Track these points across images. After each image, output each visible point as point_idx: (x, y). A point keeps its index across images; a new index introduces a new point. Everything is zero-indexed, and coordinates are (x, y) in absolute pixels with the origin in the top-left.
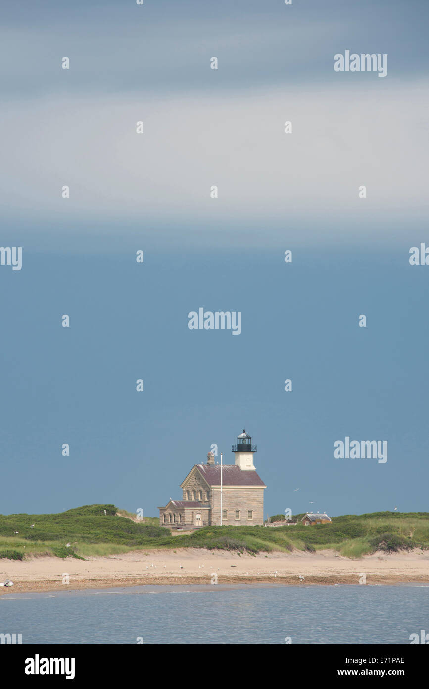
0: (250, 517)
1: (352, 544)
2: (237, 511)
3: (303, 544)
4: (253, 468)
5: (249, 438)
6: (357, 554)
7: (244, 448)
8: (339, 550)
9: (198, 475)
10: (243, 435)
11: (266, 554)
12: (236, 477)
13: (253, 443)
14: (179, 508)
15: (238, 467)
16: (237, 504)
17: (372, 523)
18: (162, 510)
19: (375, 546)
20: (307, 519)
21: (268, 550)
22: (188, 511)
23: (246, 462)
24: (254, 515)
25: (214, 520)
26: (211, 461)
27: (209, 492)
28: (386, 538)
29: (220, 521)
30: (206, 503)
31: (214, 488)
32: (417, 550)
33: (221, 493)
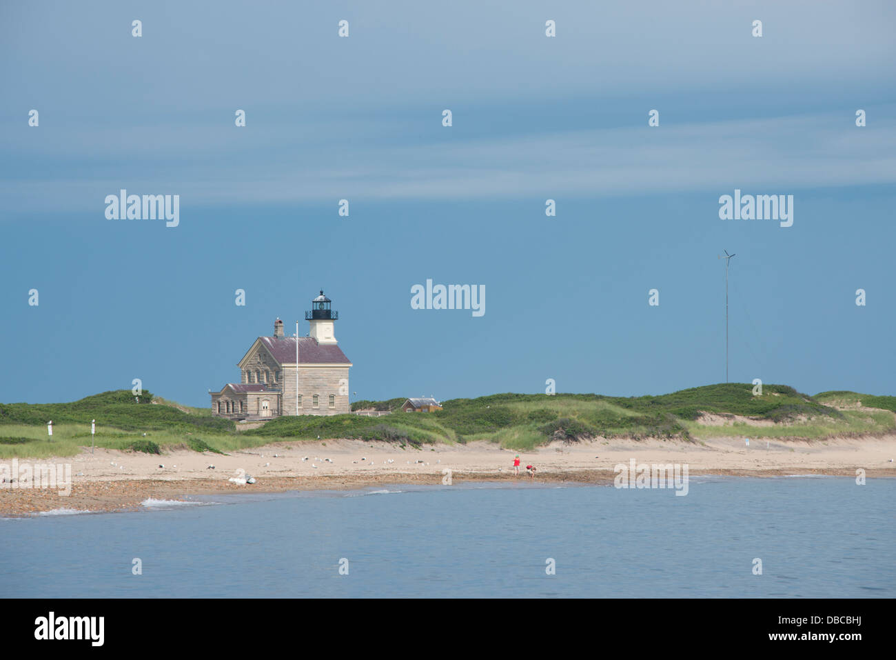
0: (332, 403)
1: (514, 433)
2: (316, 397)
3: (452, 433)
4: (333, 341)
5: (328, 301)
6: (527, 446)
7: (321, 314)
8: (495, 441)
9: (263, 351)
10: (320, 298)
11: (428, 446)
12: (314, 353)
13: (333, 308)
14: (239, 395)
15: (314, 340)
16: (315, 387)
17: (522, 407)
18: (215, 396)
19: (549, 435)
20: (410, 405)
22: (251, 397)
23: (325, 333)
24: (337, 401)
25: (285, 408)
26: (280, 332)
27: (278, 372)
28: (563, 424)
29: (294, 409)
30: (275, 386)
31: (286, 367)
32: (600, 439)
33: (296, 373)
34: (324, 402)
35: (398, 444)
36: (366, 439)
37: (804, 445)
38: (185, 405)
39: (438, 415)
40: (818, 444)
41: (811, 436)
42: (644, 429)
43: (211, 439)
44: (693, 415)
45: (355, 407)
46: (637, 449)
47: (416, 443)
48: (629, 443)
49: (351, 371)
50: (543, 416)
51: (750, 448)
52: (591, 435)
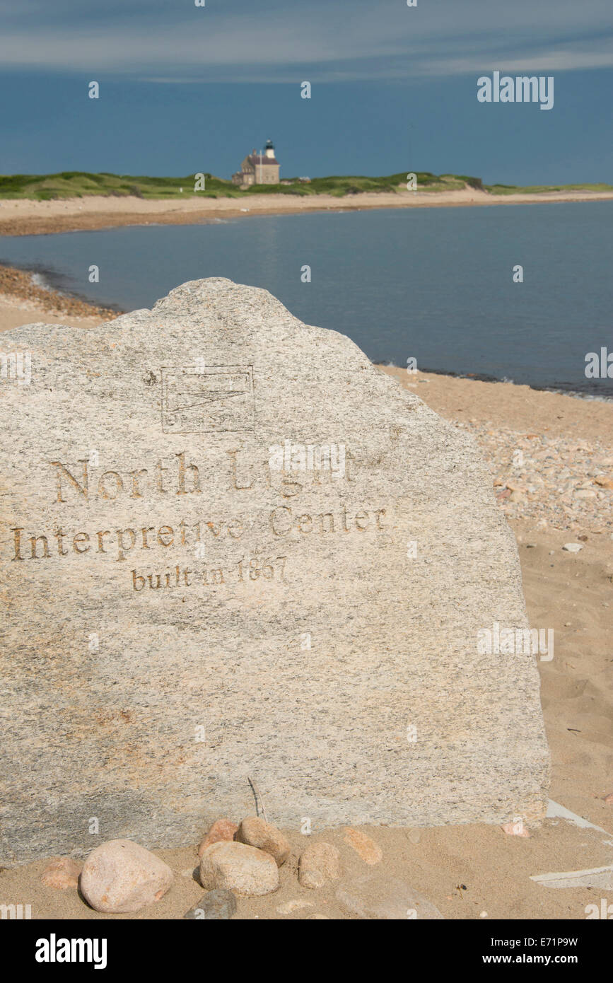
0: (273, 180)
1: (336, 191)
2: (268, 177)
3: (314, 191)
4: (273, 157)
5: (271, 142)
6: (339, 196)
7: (269, 147)
8: (329, 194)
9: (249, 160)
10: (269, 141)
12: (267, 161)
13: (273, 144)
14: (241, 176)
15: (267, 156)
16: (267, 174)
18: (233, 176)
19: (347, 192)
20: (300, 180)
21: (307, 194)
22: (245, 177)
23: (270, 154)
24: (275, 178)
25: (257, 181)
26: (255, 153)
27: (254, 168)
28: (353, 188)
29: (260, 182)
30: (254, 173)
31: (257, 166)
32: (365, 193)
33: (260, 167)
34: (270, 179)
35: (295, 196)
36: (285, 193)
37: (434, 194)
38: (223, 180)
39: (310, 184)
40: (439, 194)
41: (437, 190)
42: (380, 190)
43: (232, 193)
44: (397, 184)
45: (281, 180)
46: (377, 197)
47: (302, 195)
48: (375, 194)
49: (280, 168)
50: (345, 185)
51: (417, 195)
52: (362, 192)
